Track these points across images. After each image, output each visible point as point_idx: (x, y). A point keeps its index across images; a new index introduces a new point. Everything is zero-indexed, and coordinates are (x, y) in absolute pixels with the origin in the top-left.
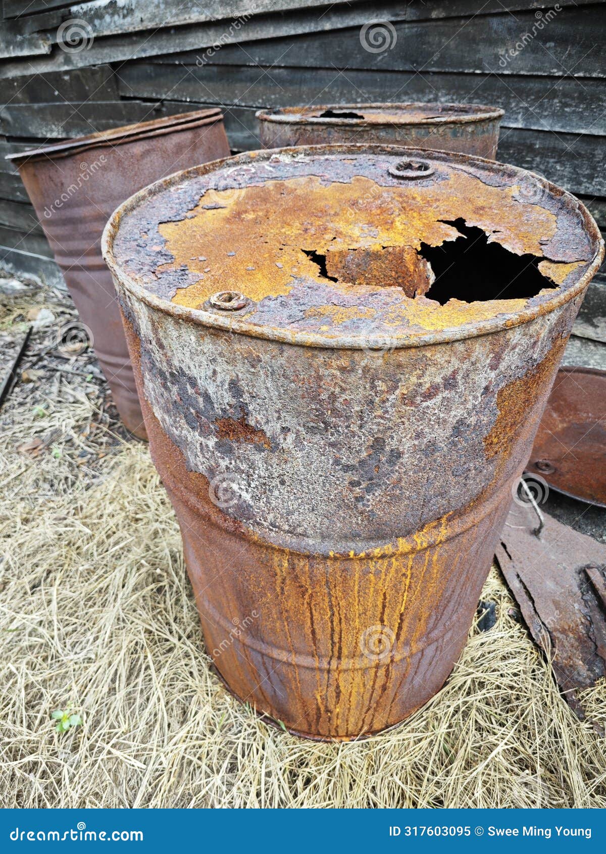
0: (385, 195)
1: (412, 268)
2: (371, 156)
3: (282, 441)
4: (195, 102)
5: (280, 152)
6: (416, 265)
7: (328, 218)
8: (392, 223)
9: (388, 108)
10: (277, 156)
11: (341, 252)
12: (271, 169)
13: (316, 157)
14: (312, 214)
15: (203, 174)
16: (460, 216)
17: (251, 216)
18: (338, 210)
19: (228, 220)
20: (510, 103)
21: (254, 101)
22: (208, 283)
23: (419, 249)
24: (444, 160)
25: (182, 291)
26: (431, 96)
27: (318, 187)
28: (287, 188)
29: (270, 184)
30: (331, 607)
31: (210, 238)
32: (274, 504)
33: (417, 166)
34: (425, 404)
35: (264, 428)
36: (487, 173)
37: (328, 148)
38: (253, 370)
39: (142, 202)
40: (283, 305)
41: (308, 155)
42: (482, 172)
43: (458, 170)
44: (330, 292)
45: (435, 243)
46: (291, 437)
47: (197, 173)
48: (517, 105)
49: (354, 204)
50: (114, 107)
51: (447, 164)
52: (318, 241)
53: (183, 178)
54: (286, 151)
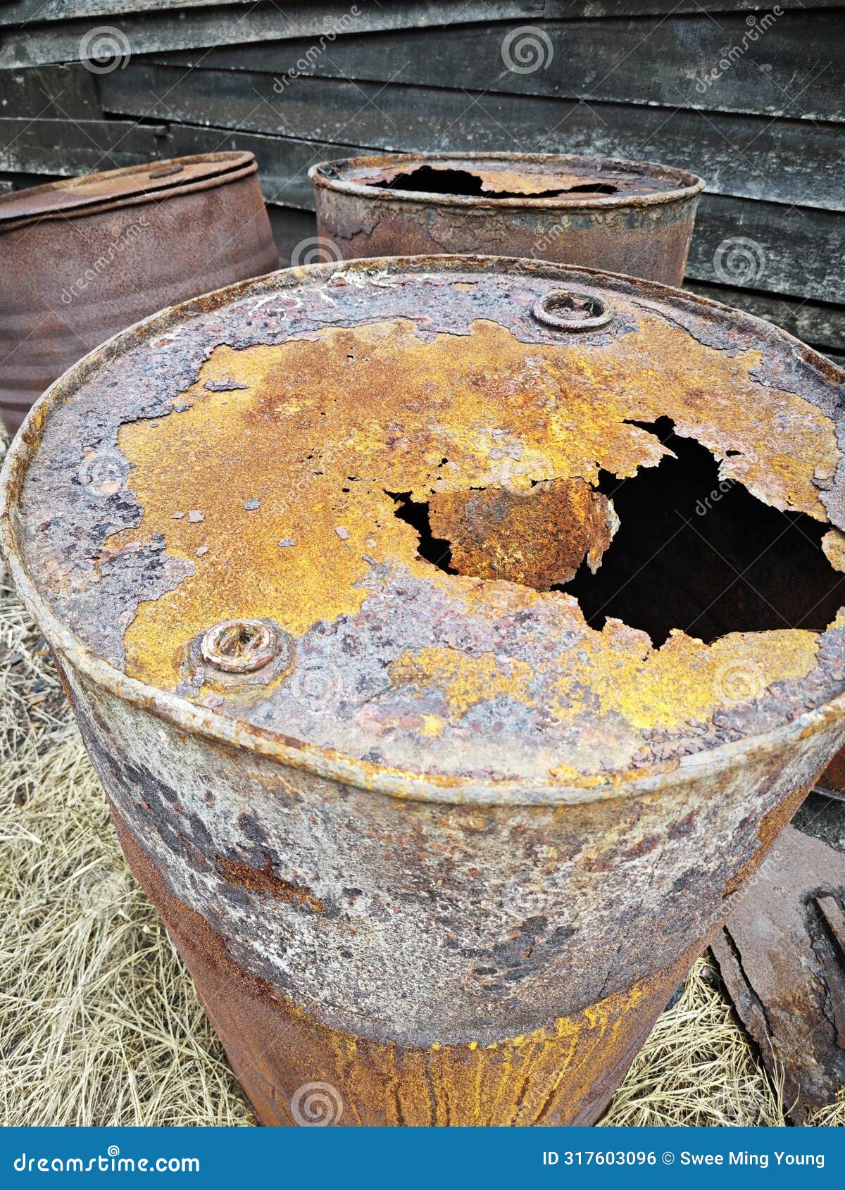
0: (530, 363)
1: (582, 515)
2: (502, 278)
3: (346, 906)
4: (218, 128)
5: (347, 268)
6: (589, 509)
7: (432, 413)
8: (545, 426)
9: (518, 160)
10: (342, 275)
11: (456, 495)
12: (331, 300)
13: (409, 276)
14: (404, 405)
15: (211, 309)
16: (663, 413)
17: (292, 409)
18: (448, 395)
19: (249, 418)
20: (700, 154)
21: (309, 131)
22: (204, 585)
23: (597, 483)
24: (626, 290)
25: (149, 609)
26: (581, 138)
27: (412, 343)
28: (358, 344)
29: (328, 335)
30: (433, 1096)
31: (215, 461)
32: (330, 978)
33: (582, 303)
34: (628, 865)
35: (312, 886)
36: (700, 320)
37: (428, 262)
38: (286, 810)
39: (94, 374)
40: (350, 646)
41: (395, 272)
42: (692, 317)
43: (651, 310)
44: (439, 606)
45: (626, 471)
46: (361, 904)
47: (199, 308)
48: (711, 159)
49: (477, 382)
50: (94, 129)
51: (632, 298)
52: (414, 469)
53: (174, 319)
54: (356, 265)
